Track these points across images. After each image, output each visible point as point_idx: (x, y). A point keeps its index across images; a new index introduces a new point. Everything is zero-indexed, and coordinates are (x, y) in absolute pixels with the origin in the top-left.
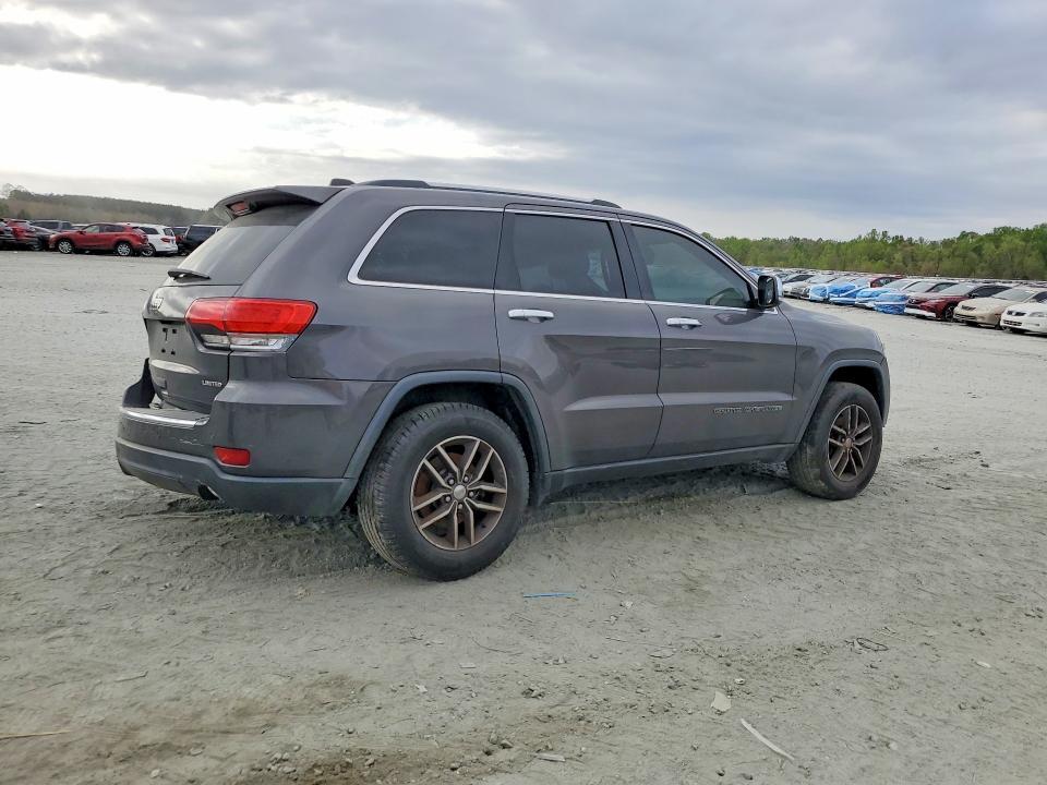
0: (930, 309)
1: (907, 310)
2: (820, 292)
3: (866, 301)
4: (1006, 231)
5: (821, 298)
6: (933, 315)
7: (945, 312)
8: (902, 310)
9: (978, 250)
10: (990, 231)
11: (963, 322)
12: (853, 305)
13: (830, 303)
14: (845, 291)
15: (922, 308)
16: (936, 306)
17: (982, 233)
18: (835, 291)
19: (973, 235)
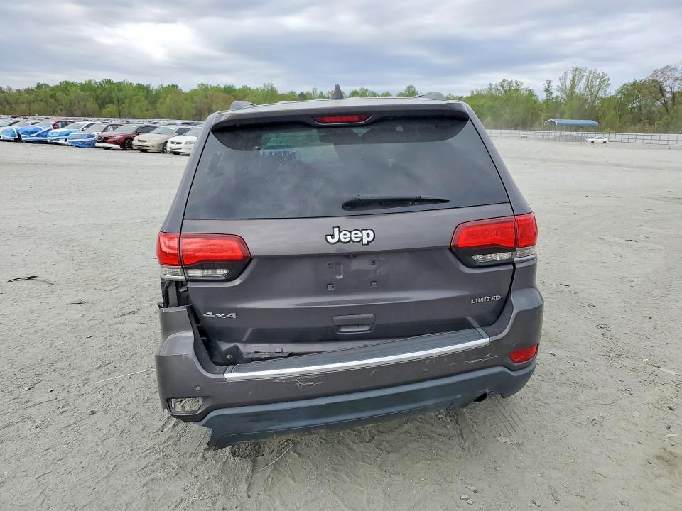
0: (115, 143)
1: (97, 145)
2: (10, 133)
3: (58, 139)
4: (67, 83)
5: (12, 138)
6: (118, 146)
7: (126, 144)
8: (94, 145)
9: (53, 96)
10: (57, 83)
11: (138, 150)
12: (45, 142)
13: (22, 142)
14: (35, 132)
15: (110, 142)
16: (119, 140)
17: (52, 85)
18: (26, 133)
19: (46, 86)
